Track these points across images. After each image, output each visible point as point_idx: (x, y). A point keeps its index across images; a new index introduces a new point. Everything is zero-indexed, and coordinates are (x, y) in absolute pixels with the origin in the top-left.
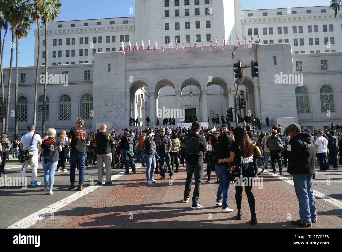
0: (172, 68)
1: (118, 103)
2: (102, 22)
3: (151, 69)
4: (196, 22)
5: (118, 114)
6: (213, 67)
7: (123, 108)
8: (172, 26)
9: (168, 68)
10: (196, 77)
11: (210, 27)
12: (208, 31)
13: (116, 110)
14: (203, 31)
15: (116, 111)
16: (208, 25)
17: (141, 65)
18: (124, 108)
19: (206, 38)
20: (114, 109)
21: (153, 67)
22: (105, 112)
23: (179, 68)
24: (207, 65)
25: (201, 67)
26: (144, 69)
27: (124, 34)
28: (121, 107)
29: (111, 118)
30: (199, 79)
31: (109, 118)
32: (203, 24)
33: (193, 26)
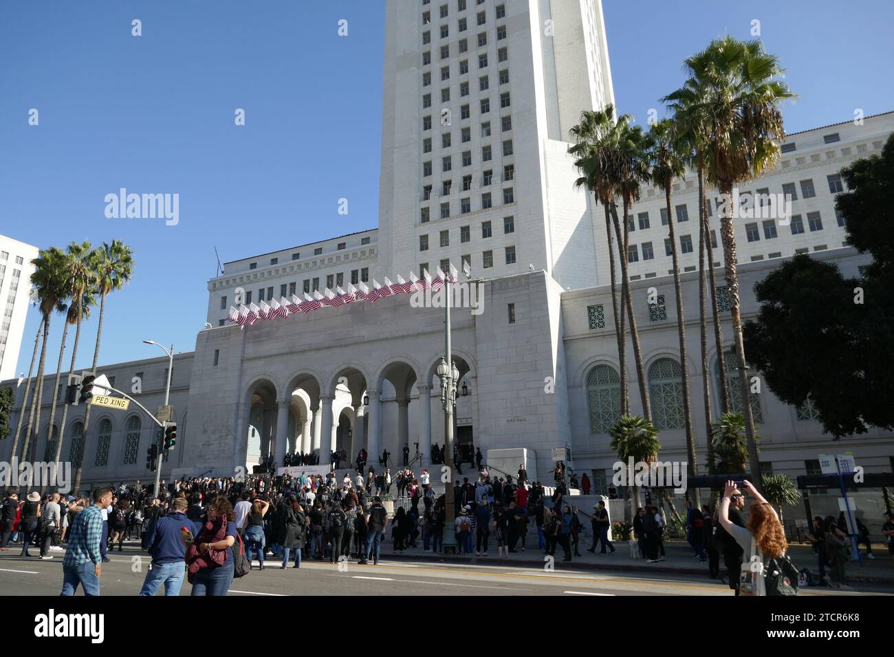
0: (318, 349)
1: (223, 426)
2: (324, 246)
3: (282, 354)
4: (483, 223)
5: (221, 448)
6: (390, 339)
7: (229, 437)
8: (434, 240)
9: (311, 350)
10: (358, 365)
11: (512, 230)
12: (509, 240)
13: (218, 442)
14: (499, 242)
15: (220, 443)
16: (509, 226)
17: (270, 347)
18: (232, 437)
19: (504, 256)
20: (217, 439)
21: (286, 350)
22: (201, 447)
23: (329, 348)
24: (381, 336)
25: (369, 342)
26: (271, 356)
27: (359, 266)
28: (227, 435)
29: (209, 459)
30: (364, 368)
31: (207, 457)
32: (498, 226)
33: (476, 233)
